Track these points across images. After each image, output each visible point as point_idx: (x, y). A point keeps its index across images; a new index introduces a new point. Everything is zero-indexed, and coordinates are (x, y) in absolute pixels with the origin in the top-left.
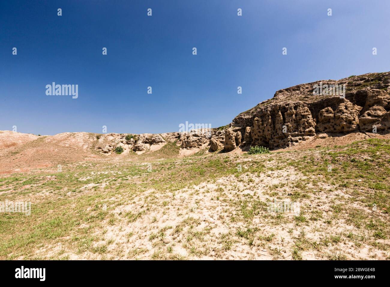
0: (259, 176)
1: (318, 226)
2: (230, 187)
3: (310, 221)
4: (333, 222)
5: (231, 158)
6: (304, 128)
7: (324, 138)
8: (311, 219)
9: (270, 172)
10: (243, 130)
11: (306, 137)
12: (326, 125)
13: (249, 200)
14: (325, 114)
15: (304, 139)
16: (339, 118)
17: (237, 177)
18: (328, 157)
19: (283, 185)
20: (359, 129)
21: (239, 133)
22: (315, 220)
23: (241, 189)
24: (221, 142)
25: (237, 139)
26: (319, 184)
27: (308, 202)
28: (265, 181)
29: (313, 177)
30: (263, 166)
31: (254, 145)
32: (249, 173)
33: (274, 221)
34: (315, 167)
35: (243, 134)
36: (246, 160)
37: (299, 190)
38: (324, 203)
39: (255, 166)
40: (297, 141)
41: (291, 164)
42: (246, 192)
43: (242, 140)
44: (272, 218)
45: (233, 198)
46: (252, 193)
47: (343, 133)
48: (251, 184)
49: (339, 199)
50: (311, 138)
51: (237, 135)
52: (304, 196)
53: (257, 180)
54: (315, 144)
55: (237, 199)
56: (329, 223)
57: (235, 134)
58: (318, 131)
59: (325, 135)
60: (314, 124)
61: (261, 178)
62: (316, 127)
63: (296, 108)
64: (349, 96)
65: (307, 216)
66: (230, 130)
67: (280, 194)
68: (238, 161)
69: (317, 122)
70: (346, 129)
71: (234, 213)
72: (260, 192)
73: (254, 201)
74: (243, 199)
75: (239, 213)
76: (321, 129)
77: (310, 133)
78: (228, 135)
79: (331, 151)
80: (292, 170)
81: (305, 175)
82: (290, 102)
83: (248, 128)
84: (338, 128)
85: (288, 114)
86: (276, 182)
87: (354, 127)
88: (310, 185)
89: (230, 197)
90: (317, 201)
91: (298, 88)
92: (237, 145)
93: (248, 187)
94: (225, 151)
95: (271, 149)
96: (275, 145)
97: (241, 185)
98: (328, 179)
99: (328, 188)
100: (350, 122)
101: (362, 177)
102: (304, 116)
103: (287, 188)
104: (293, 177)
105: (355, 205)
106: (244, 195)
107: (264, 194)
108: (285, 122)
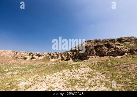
0: (78, 70)
1: (96, 88)
2: (67, 74)
3: (93, 86)
4: (100, 86)
5: (69, 63)
6: (92, 54)
7: (98, 57)
8: (94, 85)
9: (81, 68)
10: (73, 53)
11: (93, 57)
12: (99, 53)
13: (74, 79)
14: (98, 50)
15: (92, 57)
16: (102, 51)
17: (70, 70)
18: (99, 64)
19: (85, 73)
20: (108, 55)
21: (72, 54)
22: (95, 86)
23: (71, 75)
24: (66, 57)
25: (71, 56)
26: (96, 73)
27: (93, 79)
28: (80, 72)
29: (95, 70)
30: (79, 66)
31: (76, 59)
32: (74, 69)
33: (82, 87)
34: (95, 67)
35: (73, 55)
36: (74, 64)
37: (90, 75)
38: (98, 79)
39: (77, 66)
40: (90, 58)
41: (88, 66)
42: (73, 76)
43: (73, 57)
44: (81, 85)
45: (68, 78)
46: (75, 76)
47: (103, 56)
48: (75, 73)
49: (102, 78)
50: (94, 57)
51: (71, 55)
52: (92, 77)
53: (77, 71)
54: (95, 59)
55: (69, 78)
56: (99, 87)
57: (70, 54)
58: (96, 55)
59: (98, 56)
60: (95, 52)
61: (78, 71)
62: (96, 54)
63: (90, 47)
64: (105, 45)
65: (93, 84)
66: (69, 53)
67: (84, 76)
68: (71, 64)
69: (96, 52)
70: (104, 55)
71: (68, 84)
72: (77, 76)
73: (76, 79)
74: (72, 78)
75: (70, 84)
76: (97, 54)
77: (94, 55)
78: (68, 55)
79: (100, 62)
80: (88, 68)
81: (92, 70)
82: (88, 45)
83: (75, 52)
84: (102, 54)
85: (88, 49)
86: (83, 72)
87: (106, 54)
88: (94, 73)
89: (67, 78)
90: (96, 79)
91: (91, 41)
92: (71, 58)
93: (74, 74)
94: (67, 60)
95: (82, 60)
96: (83, 59)
97: (71, 73)
98: (99, 71)
99: (99, 74)
100: (105, 53)
101: (109, 70)
102: (92, 50)
103: (86, 74)
104: (88, 70)
105: (107, 80)
106: (72, 77)
107: (79, 76)
108: (86, 51)
